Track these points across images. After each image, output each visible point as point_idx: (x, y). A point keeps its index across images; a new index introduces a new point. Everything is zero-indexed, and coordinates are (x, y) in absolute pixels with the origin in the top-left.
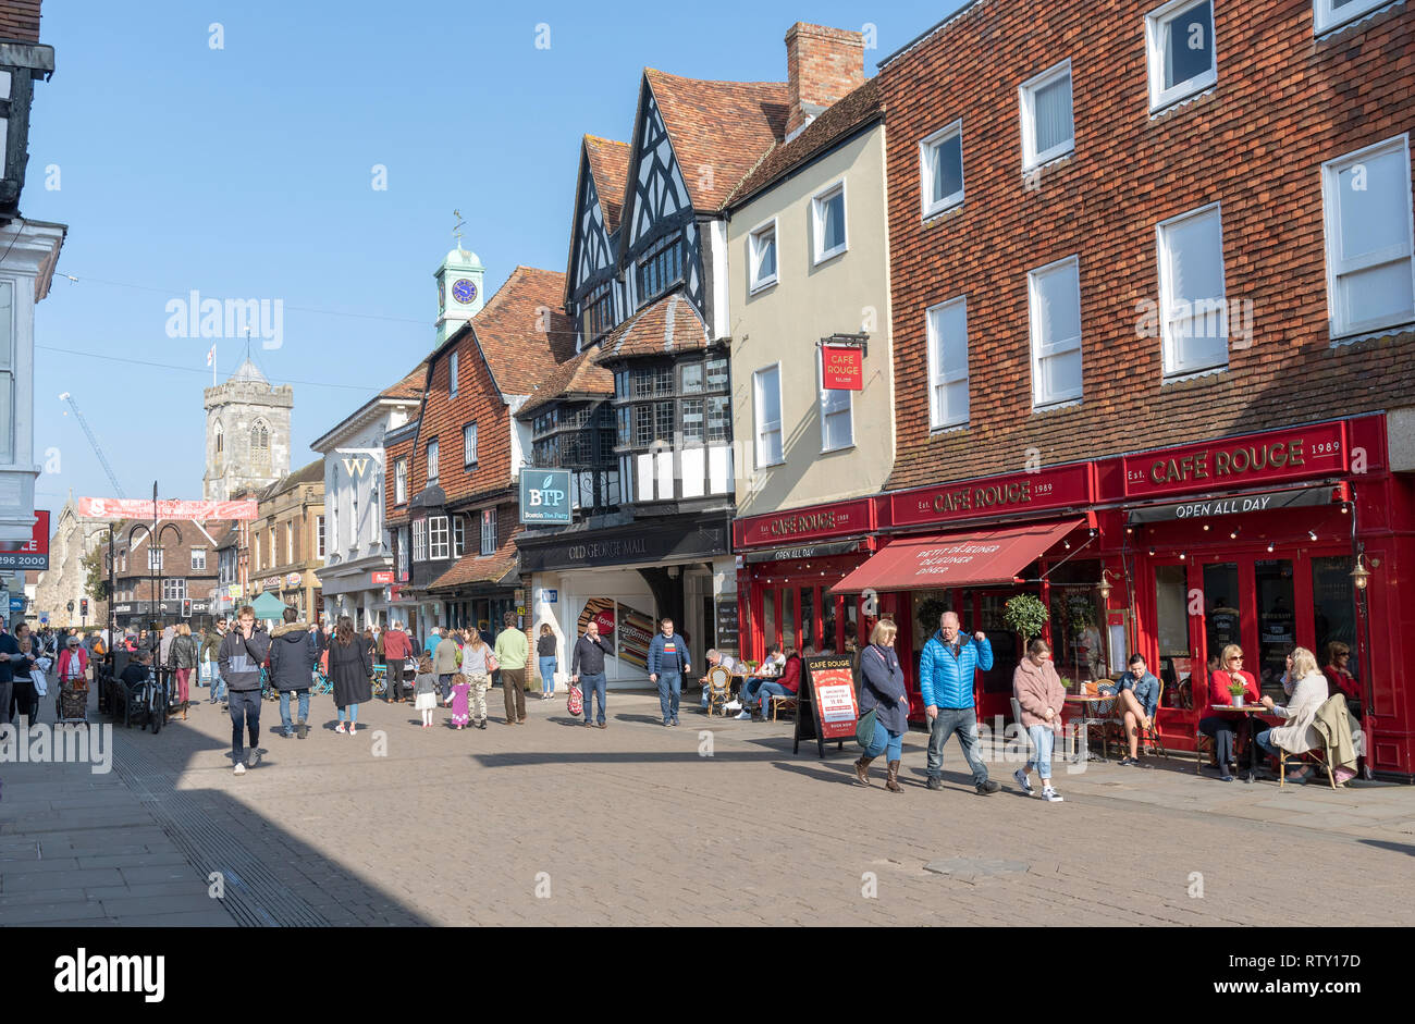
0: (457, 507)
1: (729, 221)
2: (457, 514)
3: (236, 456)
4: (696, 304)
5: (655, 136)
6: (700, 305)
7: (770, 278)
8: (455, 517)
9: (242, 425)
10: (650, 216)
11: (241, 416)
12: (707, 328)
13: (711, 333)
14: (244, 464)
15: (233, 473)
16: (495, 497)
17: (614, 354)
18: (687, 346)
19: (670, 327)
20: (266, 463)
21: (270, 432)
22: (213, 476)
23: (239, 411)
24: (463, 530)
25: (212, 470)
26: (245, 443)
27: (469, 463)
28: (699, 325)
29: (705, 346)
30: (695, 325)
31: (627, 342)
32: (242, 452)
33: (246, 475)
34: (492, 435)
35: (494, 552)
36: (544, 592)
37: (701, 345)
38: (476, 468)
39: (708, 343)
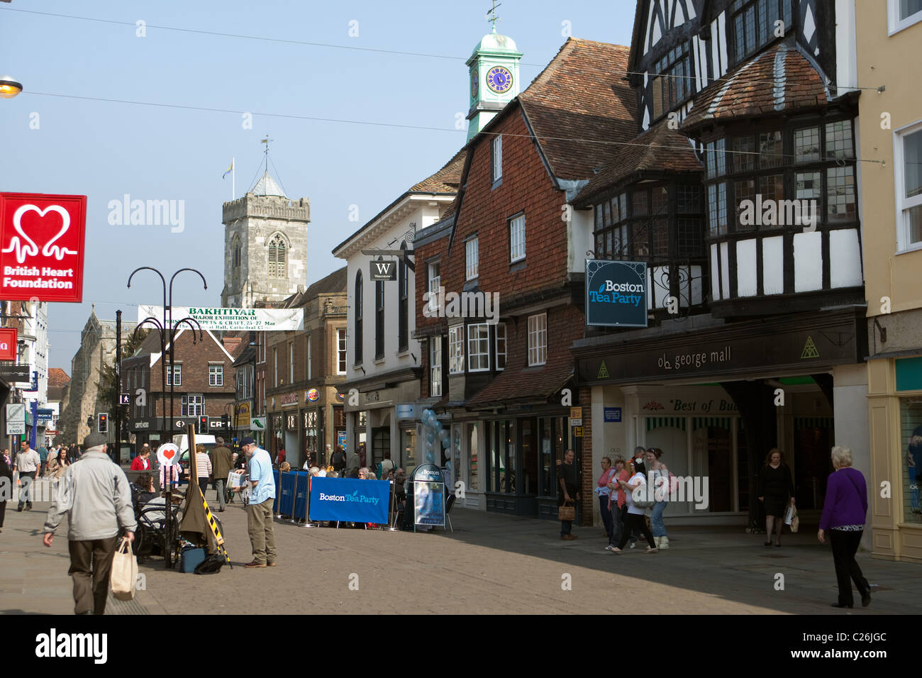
4: (812, 53)
6: (817, 53)
9: (260, 240)
11: (259, 230)
12: (827, 82)
13: (834, 87)
15: (250, 289)
16: (546, 298)
17: (707, 117)
18: (803, 103)
19: (781, 82)
20: (283, 278)
21: (287, 246)
22: (230, 291)
23: (257, 225)
24: (506, 339)
25: (230, 286)
26: (262, 258)
27: (513, 260)
28: (816, 78)
29: (824, 103)
30: (811, 78)
31: (726, 102)
32: (259, 267)
33: (263, 290)
34: (543, 227)
35: (543, 363)
36: (606, 409)
37: (820, 102)
38: (523, 266)
39: (830, 99)
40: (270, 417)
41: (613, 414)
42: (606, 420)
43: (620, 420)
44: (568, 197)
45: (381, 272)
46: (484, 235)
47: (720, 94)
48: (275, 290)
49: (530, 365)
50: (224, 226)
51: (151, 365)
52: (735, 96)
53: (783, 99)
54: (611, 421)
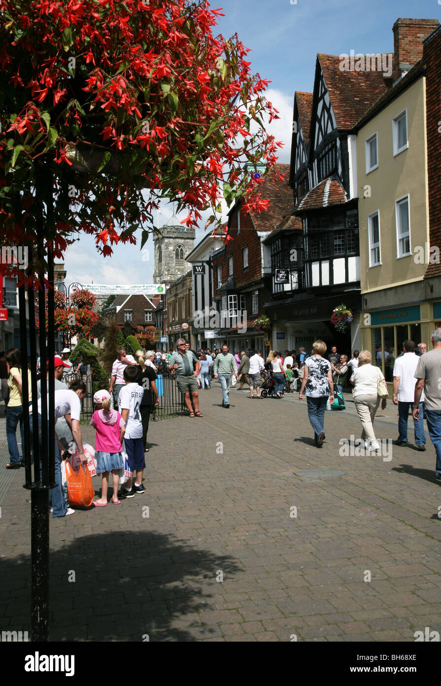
0: (241, 290)
1: (357, 134)
2: (242, 294)
3: (168, 264)
4: (341, 181)
5: (323, 91)
6: (342, 181)
7: (375, 167)
8: (241, 296)
9: (171, 248)
10: (322, 134)
11: (170, 244)
12: (346, 193)
13: (348, 196)
14: (172, 268)
15: (167, 273)
16: (255, 284)
17: (299, 209)
18: (335, 203)
19: (327, 194)
20: (183, 267)
21: (184, 251)
22: (158, 274)
23: (169, 241)
24: (245, 302)
25: (157, 271)
26: (172, 257)
27: (245, 267)
28: (341, 192)
29: (344, 203)
30: (339, 192)
31: (305, 203)
32: (171, 262)
33: (173, 274)
34: (254, 253)
35: (257, 313)
36: (277, 333)
37: (342, 203)
38: (248, 270)
39: (346, 201)
40: (170, 336)
41: (281, 336)
42: (278, 338)
43: (284, 338)
44: (262, 240)
45: (198, 271)
46: (235, 255)
47: (304, 199)
48: (179, 273)
49: (253, 314)
50: (154, 242)
51: (117, 312)
52: (309, 200)
53: (327, 202)
54: (280, 338)
